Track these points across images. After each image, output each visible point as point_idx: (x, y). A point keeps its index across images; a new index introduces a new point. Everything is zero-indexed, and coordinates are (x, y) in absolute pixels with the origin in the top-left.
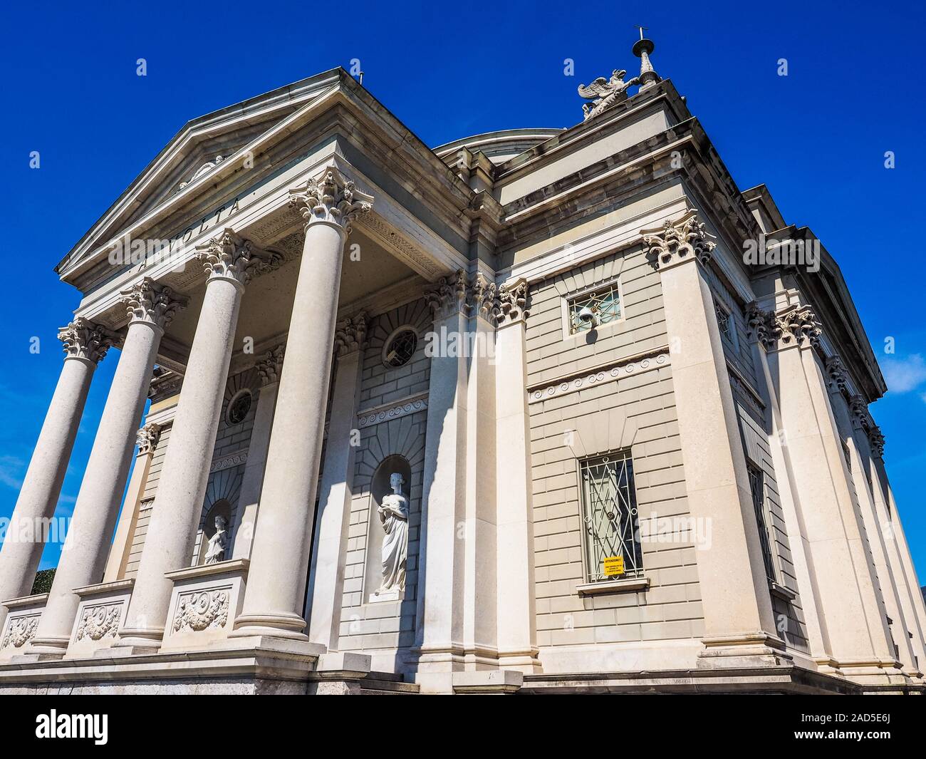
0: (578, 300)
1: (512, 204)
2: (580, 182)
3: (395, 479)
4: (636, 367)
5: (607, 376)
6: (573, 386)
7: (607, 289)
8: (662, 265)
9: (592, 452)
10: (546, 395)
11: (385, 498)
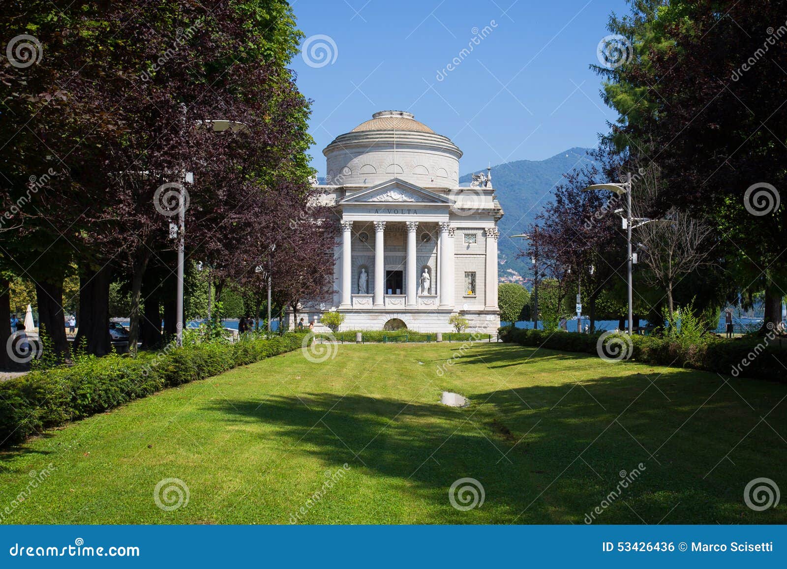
0: (467, 235)
1: (458, 208)
3: (426, 270)
4: (479, 256)
6: (465, 256)
7: (474, 235)
8: (487, 236)
9: (468, 271)
10: (458, 256)
11: (424, 274)
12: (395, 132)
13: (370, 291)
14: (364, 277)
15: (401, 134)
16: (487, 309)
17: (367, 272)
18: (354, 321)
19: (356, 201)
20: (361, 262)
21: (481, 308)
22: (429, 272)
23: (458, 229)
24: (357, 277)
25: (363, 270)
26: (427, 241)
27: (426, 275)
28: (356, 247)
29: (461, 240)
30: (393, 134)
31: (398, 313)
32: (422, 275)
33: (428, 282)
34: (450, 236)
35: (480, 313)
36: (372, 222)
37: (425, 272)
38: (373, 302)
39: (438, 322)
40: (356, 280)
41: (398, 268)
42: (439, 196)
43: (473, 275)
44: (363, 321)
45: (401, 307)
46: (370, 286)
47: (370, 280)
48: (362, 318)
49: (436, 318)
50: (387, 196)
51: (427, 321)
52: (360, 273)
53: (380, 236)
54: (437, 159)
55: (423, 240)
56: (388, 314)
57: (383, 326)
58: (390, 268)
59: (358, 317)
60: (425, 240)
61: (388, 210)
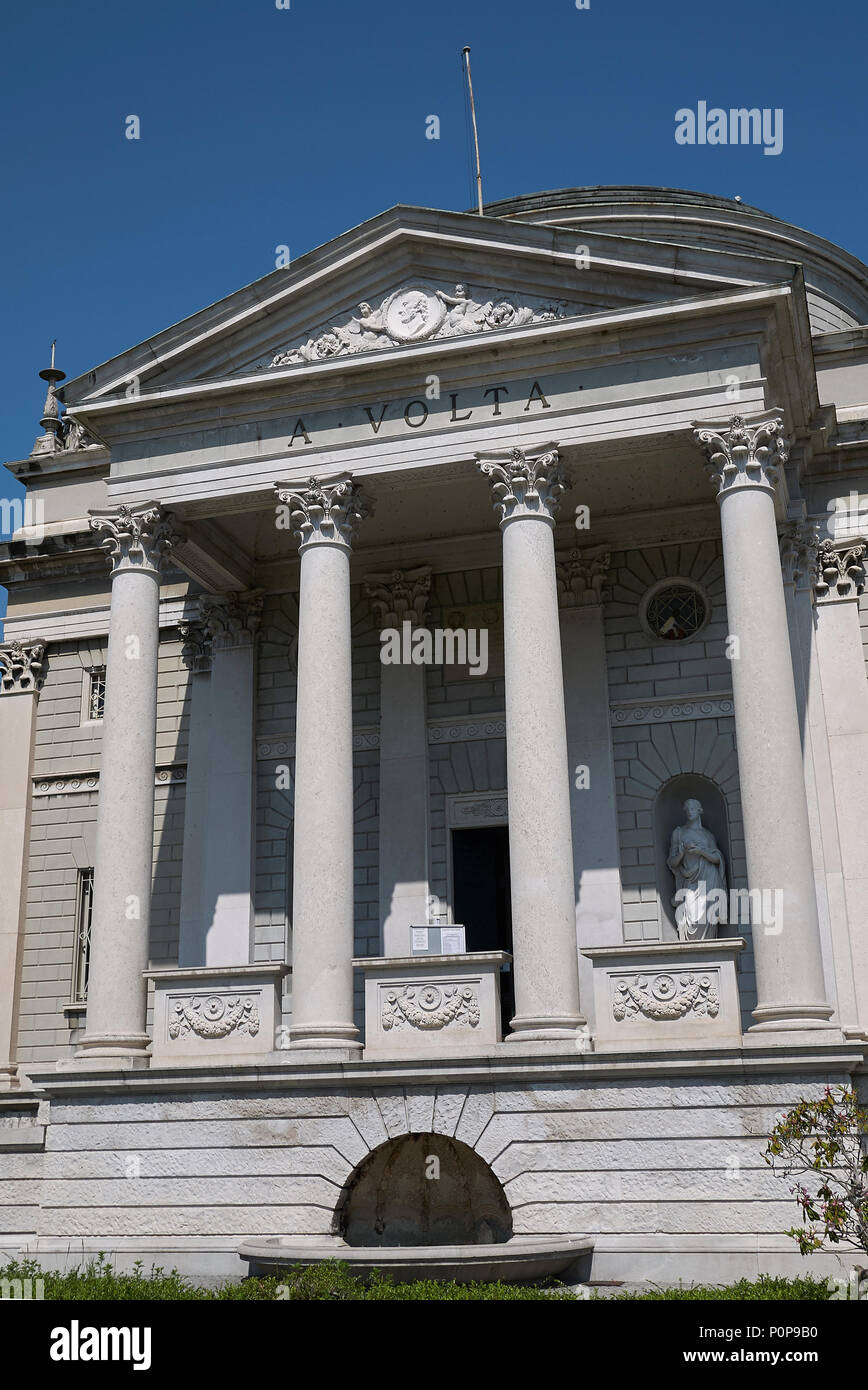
1: (853, 424)
3: (694, 807)
11: (677, 833)
19: (172, 386)
26: (681, 634)
27: (695, 838)
31: (436, 1087)
32: (667, 846)
37: (683, 821)
38: (278, 1016)
45: (478, 1038)
48: (219, 1134)
50: (364, 329)
51: (656, 1154)
55: (656, 623)
56: (368, 1103)
57: (332, 1197)
58: (474, 810)
59: (166, 1134)
60: (669, 625)
61: (368, 410)
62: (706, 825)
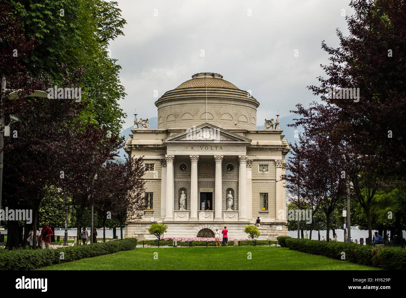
0: (261, 165)
1: (253, 145)
2: (267, 146)
4: (270, 181)
5: (265, 181)
6: (260, 181)
7: (266, 165)
8: (277, 166)
9: (262, 192)
10: (255, 181)
11: (228, 195)
12: (206, 89)
13: (188, 208)
14: (183, 196)
15: (212, 90)
16: (277, 221)
17: (185, 193)
18: (175, 230)
19: (176, 140)
20: (181, 186)
21: (272, 220)
22: (233, 194)
23: (254, 160)
24: (178, 197)
25: (183, 192)
26: (231, 170)
27: (230, 196)
28: (178, 174)
29: (257, 169)
30: (205, 90)
31: (208, 224)
32: (226, 196)
33: (232, 200)
34: (248, 166)
35: (271, 224)
36: (189, 156)
37: (229, 193)
38: (190, 216)
39: (238, 231)
40: (177, 199)
41: (209, 190)
42: (239, 136)
43: (265, 196)
44: (182, 230)
45: (211, 219)
46: (188, 204)
47: (188, 199)
48: (182, 228)
49: (237, 228)
52: (180, 194)
53: (194, 166)
54: (239, 108)
55: (228, 169)
56: (201, 225)
57: (197, 234)
58: (203, 190)
59: (178, 228)
60: (229, 169)
61: (201, 147)
62: (231, 194)
